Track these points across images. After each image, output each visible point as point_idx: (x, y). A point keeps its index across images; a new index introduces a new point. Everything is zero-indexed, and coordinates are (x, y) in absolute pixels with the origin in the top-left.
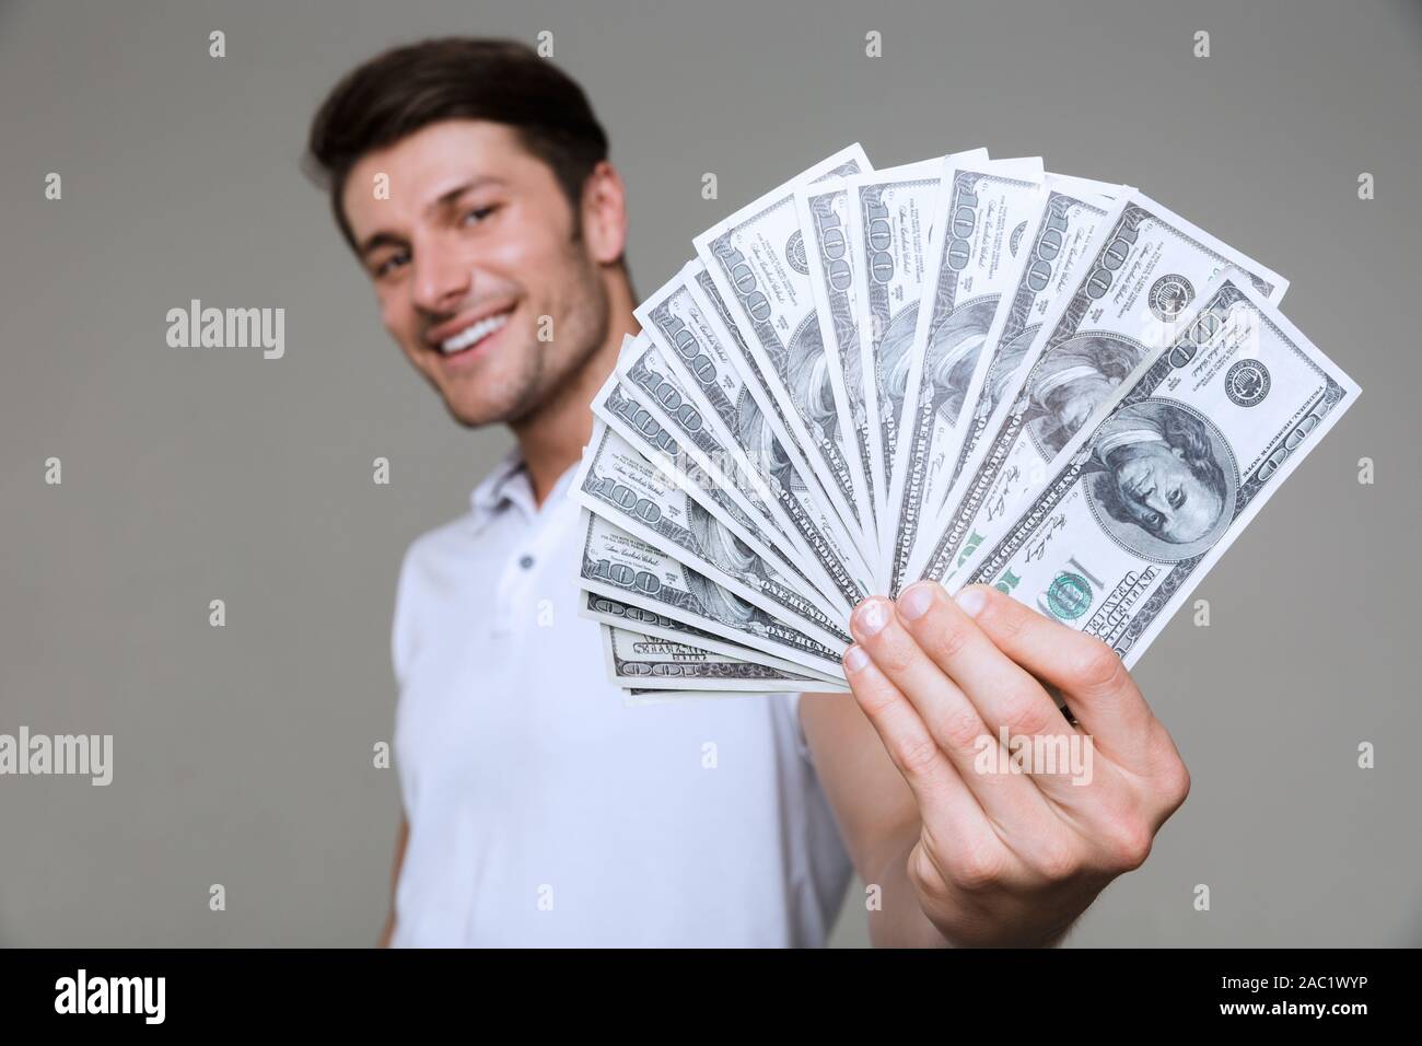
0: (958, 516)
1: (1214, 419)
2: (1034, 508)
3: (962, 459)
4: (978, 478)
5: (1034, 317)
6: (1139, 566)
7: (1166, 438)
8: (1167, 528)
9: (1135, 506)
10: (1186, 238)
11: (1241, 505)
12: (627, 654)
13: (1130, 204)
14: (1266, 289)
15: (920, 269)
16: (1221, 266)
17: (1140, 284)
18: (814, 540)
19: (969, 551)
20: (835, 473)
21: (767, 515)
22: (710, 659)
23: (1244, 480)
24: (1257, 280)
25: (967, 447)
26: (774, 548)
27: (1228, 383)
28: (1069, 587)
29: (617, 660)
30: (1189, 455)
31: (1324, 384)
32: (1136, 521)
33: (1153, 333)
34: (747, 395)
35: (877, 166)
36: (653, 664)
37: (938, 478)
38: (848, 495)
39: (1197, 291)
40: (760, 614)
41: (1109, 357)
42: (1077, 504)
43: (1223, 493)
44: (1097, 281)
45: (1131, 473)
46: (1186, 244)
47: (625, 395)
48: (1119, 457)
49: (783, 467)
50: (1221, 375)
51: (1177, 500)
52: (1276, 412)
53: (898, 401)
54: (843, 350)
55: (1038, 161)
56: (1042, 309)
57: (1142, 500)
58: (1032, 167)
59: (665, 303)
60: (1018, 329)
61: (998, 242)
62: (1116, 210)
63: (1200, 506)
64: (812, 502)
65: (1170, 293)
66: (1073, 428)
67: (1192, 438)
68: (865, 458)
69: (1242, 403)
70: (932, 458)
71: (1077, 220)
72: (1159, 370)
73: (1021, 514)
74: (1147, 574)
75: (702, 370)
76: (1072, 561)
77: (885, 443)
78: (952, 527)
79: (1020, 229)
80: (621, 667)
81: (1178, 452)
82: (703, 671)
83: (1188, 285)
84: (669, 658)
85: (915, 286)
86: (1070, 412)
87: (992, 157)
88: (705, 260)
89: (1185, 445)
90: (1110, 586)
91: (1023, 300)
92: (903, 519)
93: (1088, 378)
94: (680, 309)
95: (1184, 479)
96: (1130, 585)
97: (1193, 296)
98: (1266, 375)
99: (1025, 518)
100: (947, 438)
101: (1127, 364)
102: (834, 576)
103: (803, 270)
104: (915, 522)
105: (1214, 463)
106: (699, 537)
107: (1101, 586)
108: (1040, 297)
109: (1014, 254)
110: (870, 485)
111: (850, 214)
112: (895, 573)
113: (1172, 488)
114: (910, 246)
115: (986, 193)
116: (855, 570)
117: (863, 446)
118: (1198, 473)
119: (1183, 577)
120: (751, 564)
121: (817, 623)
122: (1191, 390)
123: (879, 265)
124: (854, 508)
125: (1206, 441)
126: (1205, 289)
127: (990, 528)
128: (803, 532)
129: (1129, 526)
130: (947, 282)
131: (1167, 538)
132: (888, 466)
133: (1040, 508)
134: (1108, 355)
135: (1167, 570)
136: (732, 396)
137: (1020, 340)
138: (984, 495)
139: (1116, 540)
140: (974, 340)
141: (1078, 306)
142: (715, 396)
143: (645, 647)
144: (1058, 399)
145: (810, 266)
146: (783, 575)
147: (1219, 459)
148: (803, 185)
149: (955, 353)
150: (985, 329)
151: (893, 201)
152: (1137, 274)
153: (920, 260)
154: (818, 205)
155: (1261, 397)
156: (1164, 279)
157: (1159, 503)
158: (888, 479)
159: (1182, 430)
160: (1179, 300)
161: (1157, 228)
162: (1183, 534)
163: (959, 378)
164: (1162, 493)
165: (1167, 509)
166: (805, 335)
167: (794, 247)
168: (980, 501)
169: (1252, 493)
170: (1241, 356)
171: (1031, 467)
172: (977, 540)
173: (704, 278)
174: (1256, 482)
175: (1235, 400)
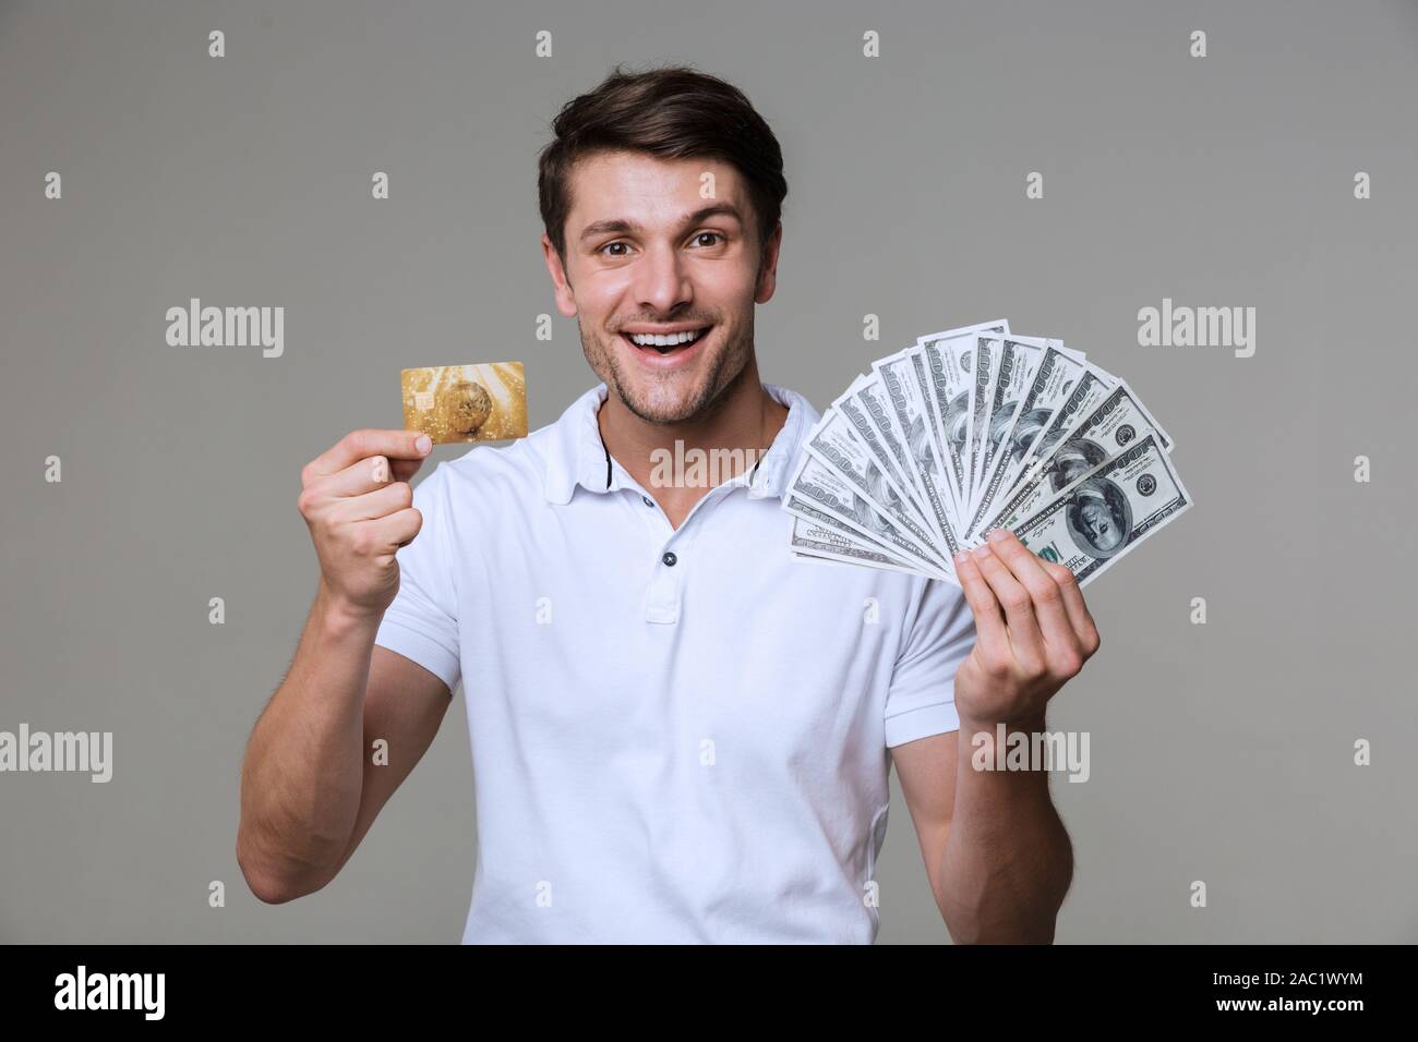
0: (1009, 506)
1: (1129, 497)
2: (1042, 513)
3: (1018, 481)
4: (1022, 491)
5: (1065, 425)
6: (1080, 554)
7: (1106, 499)
8: (1097, 541)
9: (1085, 526)
10: (1139, 410)
11: (1130, 541)
12: (802, 534)
13: (1121, 387)
14: (1166, 445)
15: (1021, 387)
16: (1150, 428)
17: (1115, 425)
18: (934, 499)
19: (1010, 523)
20: (956, 469)
21: (912, 481)
22: (853, 546)
23: (1134, 529)
24: (1163, 440)
25: (1022, 475)
26: (910, 498)
27: (1138, 482)
28: (1048, 554)
29: (794, 536)
30: (1114, 510)
31: (1178, 496)
32: (1084, 534)
33: (1113, 450)
34: (920, 420)
35: (1012, 333)
36: (816, 543)
37: (1006, 485)
38: (959, 481)
39: (1137, 436)
40: (892, 528)
41: (1092, 454)
42: (1061, 517)
43: (1123, 533)
44: (1097, 418)
45: (1087, 510)
46: (1138, 413)
47: (852, 403)
48: (1085, 501)
49: (928, 460)
50: (1136, 478)
51: (1104, 529)
52: (1157, 501)
53: (996, 446)
54: (977, 413)
55: (1084, 354)
56: (1069, 423)
57: (1089, 524)
58: (1080, 356)
59: (890, 364)
60: (1057, 429)
61: (1058, 386)
62: (1113, 389)
63: (1112, 537)
64: (939, 481)
65: (1125, 434)
66: (1069, 481)
67: (1117, 503)
68: (973, 467)
69: (1142, 493)
70: (1005, 475)
71: (1095, 387)
72: (1112, 466)
73: (1036, 513)
74: (1083, 559)
75: (899, 402)
76: (1053, 543)
77: (986, 461)
78: (1006, 510)
79: (1069, 383)
80: (796, 541)
81: (1109, 507)
82: (847, 552)
83: (1134, 432)
84: (828, 541)
85: (1017, 394)
86: (1070, 473)
87: (1065, 346)
88: (919, 348)
89: (1113, 505)
90: (1066, 560)
91: (1063, 416)
92: (984, 500)
93: (1081, 460)
94: (897, 369)
95: (1108, 520)
96: (1075, 562)
97: (1135, 436)
98: (1155, 483)
99: (1038, 516)
100: (1014, 469)
101: (1099, 460)
102: (939, 519)
103: (967, 370)
104: (989, 503)
105: (1123, 517)
106: (870, 483)
107: (1062, 558)
108: (1070, 417)
109: (1064, 393)
110: (972, 480)
111: (996, 350)
112: (973, 524)
113: (1103, 522)
114: (1019, 375)
115: (1059, 361)
116: (951, 518)
117: (973, 461)
118: (1115, 520)
119: (1098, 566)
120: (894, 504)
121: (923, 540)
122: (1124, 480)
123: (1004, 379)
124: (961, 489)
125: (1123, 506)
126: (1141, 436)
127: (1023, 517)
128: (929, 494)
129: (1080, 534)
130: (1032, 397)
131: (1095, 546)
132: (984, 473)
133: (1045, 514)
134: (1093, 453)
135: (1092, 560)
136: (912, 419)
137: (1057, 434)
138: (1023, 500)
139: (1073, 539)
140: (1037, 427)
141: (1086, 426)
142: (902, 416)
143: (814, 533)
144: (1066, 465)
145: (971, 369)
146: (911, 512)
147: (1125, 516)
148: (979, 330)
149: (1028, 431)
150: (1043, 424)
151: (1018, 351)
152: (1114, 420)
153: (1022, 383)
154: (983, 342)
155: (1150, 494)
156: (1125, 426)
157: (1096, 529)
158: (982, 479)
159: (1113, 496)
160: (1127, 438)
161: (1129, 401)
162: (1103, 546)
163: (1026, 442)
164: (1098, 524)
165: (1098, 532)
166: (960, 400)
167: (965, 358)
168: (1021, 502)
169: (1136, 537)
170: (1146, 471)
171: (1046, 494)
172: (1015, 519)
173: (916, 359)
174: (1137, 533)
175: (1139, 491)
